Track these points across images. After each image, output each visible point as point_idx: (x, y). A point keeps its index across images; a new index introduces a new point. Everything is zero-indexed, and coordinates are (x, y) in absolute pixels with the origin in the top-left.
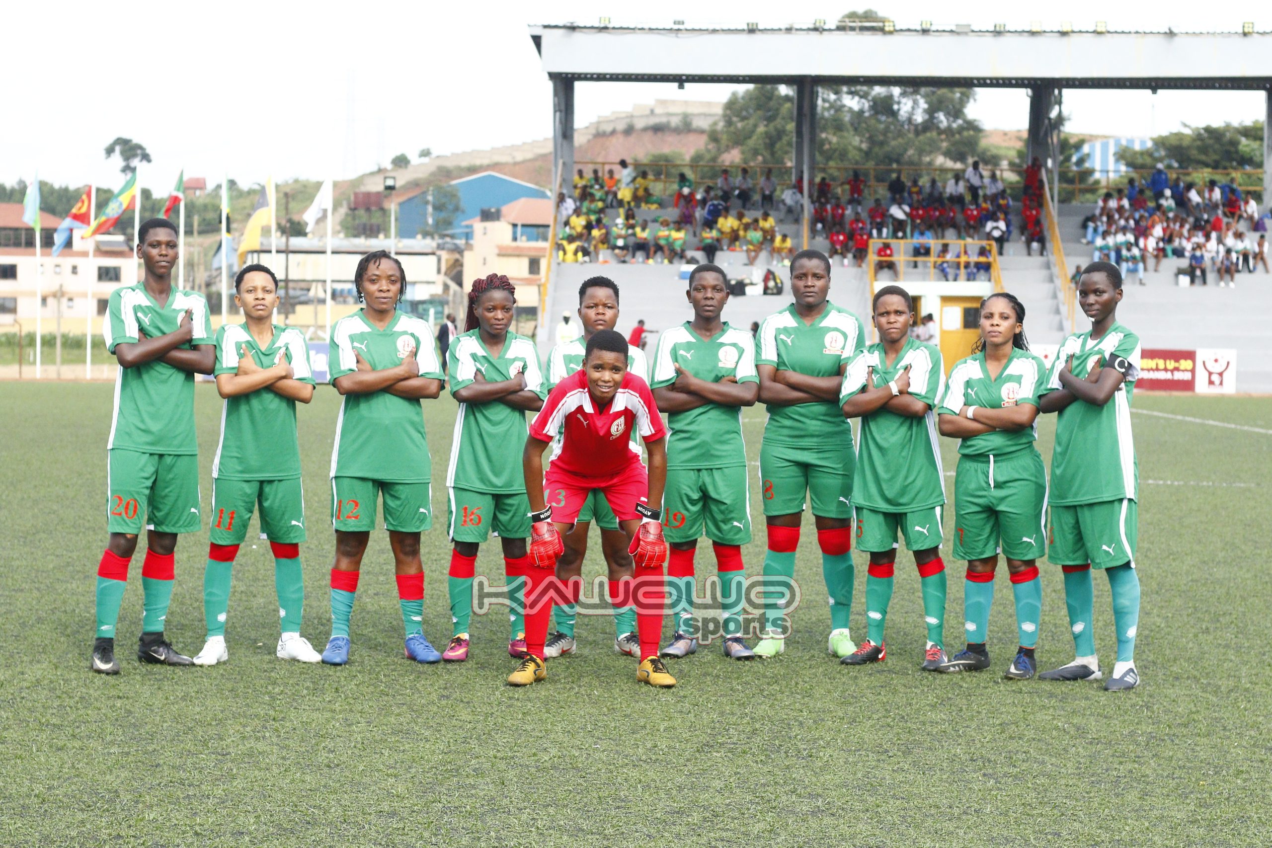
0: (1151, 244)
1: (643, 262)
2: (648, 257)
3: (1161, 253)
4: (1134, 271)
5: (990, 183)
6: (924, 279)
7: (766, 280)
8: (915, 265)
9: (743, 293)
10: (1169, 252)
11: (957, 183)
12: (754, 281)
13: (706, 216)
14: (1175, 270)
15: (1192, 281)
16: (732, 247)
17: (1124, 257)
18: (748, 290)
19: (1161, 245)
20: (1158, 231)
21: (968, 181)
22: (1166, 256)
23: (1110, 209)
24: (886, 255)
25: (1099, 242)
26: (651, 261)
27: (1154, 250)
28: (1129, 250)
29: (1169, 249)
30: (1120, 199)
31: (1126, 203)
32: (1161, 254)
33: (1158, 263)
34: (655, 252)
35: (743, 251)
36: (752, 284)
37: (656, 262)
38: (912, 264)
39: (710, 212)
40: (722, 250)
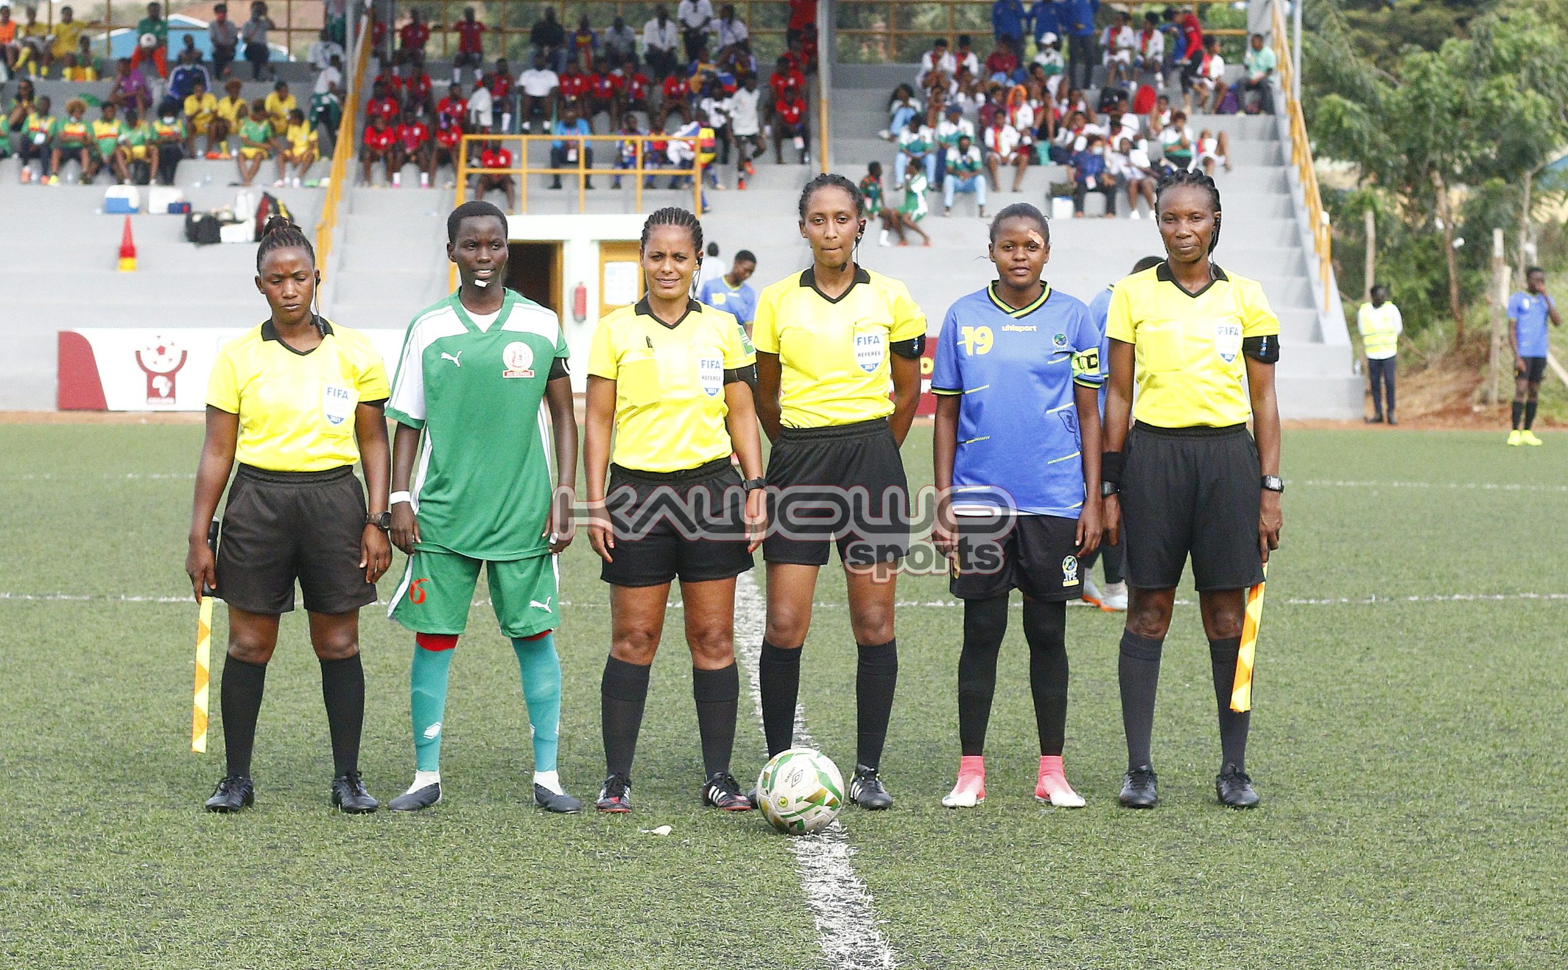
0: (1008, 139)
1: (39, 182)
2: (46, 172)
3: (1026, 155)
4: (968, 190)
5: (722, 27)
6: (570, 211)
7: (260, 213)
8: (557, 185)
9: (216, 239)
10: (1043, 154)
11: (662, 25)
12: (239, 217)
13: (170, 93)
14: (1046, 189)
15: (1079, 207)
16: (212, 153)
17: (950, 166)
18: (225, 232)
19: (1027, 140)
20: (1025, 115)
21: (683, 22)
22: (1035, 161)
23: (944, 72)
24: (497, 165)
25: (906, 137)
26: (53, 180)
27: (1014, 150)
28: (963, 151)
29: (1042, 147)
30: (961, 56)
31: (972, 62)
32: (1025, 158)
33: (1019, 175)
34: (63, 161)
35: (232, 158)
36: (234, 221)
37: (64, 181)
38: (551, 183)
39: (177, 85)
40: (193, 156)
